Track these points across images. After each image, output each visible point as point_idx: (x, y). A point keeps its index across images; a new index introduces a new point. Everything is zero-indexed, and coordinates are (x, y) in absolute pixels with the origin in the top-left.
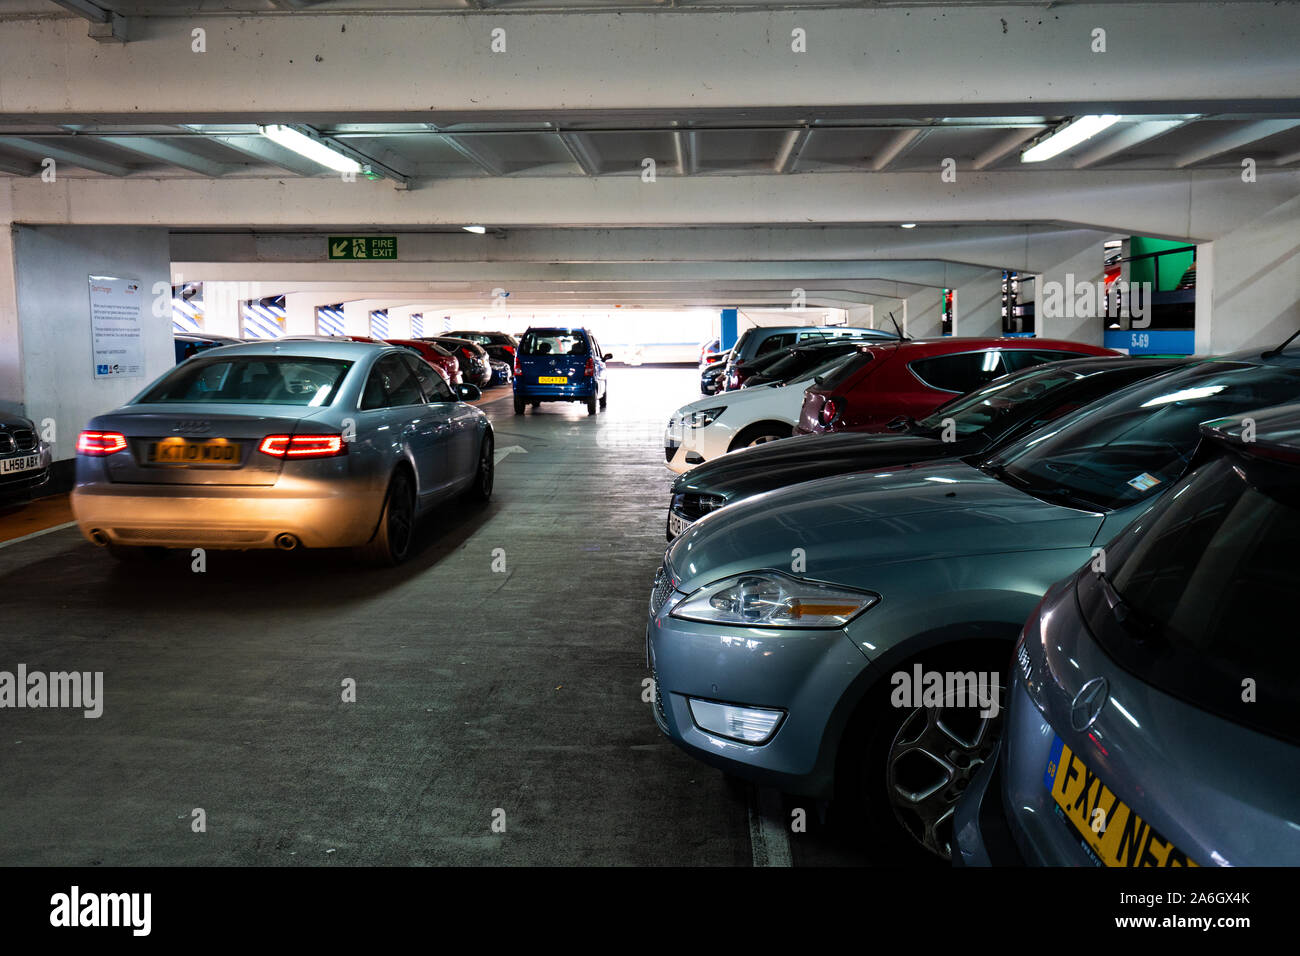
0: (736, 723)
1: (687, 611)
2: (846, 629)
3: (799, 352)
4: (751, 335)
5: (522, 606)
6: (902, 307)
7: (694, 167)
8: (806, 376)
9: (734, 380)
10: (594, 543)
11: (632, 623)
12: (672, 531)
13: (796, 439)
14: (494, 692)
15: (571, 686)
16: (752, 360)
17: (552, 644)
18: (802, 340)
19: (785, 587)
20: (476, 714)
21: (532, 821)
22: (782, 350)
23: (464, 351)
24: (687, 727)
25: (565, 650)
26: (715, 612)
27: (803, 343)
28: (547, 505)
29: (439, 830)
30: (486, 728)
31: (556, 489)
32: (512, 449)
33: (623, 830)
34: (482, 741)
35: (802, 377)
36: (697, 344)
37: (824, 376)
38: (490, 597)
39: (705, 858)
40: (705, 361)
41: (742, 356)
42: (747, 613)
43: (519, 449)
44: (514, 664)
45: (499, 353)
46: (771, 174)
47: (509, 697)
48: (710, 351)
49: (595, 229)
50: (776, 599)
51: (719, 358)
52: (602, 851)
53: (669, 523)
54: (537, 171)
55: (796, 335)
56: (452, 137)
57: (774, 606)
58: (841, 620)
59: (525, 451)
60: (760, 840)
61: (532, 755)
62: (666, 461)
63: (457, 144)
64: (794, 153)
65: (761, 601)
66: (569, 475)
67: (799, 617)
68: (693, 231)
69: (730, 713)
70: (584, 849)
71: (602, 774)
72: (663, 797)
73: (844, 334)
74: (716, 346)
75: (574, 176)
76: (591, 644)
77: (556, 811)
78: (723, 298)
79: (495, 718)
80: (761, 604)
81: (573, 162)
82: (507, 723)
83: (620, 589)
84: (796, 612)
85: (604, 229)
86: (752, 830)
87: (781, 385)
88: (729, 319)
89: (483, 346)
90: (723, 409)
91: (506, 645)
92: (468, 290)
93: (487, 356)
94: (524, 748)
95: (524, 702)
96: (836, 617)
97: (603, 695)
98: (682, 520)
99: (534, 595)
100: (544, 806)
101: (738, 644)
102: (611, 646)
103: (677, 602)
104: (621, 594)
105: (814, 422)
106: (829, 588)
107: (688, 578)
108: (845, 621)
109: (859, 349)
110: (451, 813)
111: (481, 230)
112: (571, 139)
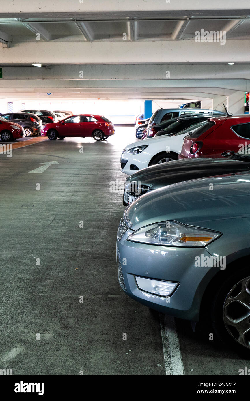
0: (156, 288)
1: (134, 238)
2: (206, 248)
3: (181, 120)
4: (158, 112)
5: (59, 233)
6: (226, 100)
7: (136, 37)
8: (184, 131)
9: (151, 133)
10: (90, 205)
11: (107, 241)
12: (125, 201)
13: (181, 160)
14: (48, 270)
15: (81, 268)
16: (159, 124)
17: (72, 249)
18: (182, 115)
19: (179, 228)
20: (41, 280)
21: (66, 327)
22: (172, 119)
23: (31, 118)
24: (135, 288)
25: (79, 252)
26: (147, 239)
27: (182, 116)
28: (69, 188)
29: (26, 330)
30: (45, 286)
31: (73, 180)
32: (53, 162)
33: (105, 332)
34: (44, 292)
35: (182, 132)
36: (134, 116)
37: (193, 131)
38: (45, 228)
39: (142, 345)
40: (137, 124)
41: (155, 122)
42: (162, 239)
43: (56, 163)
44: (56, 258)
45: (47, 120)
46: (170, 40)
47: (54, 273)
48: (139, 119)
49: (90, 65)
50: (175, 233)
51: (143, 122)
52: (97, 341)
53: (124, 197)
54: (65, 39)
55: (178, 112)
56: (28, 24)
57: (174, 237)
58: (204, 243)
59: (59, 164)
60: (166, 338)
61: (65, 298)
62: (121, 169)
63: (30, 27)
64: (181, 31)
65: (168, 234)
66: (78, 174)
67: (185, 242)
68: (134, 66)
69: (154, 283)
70: (89, 340)
71: (96, 307)
72: (123, 318)
73: (200, 112)
74: (142, 117)
75: (81, 41)
76: (90, 250)
77: (76, 323)
78: (146, 95)
79: (49, 282)
80: (168, 236)
81: (82, 35)
82: (54, 284)
83: (102, 225)
84: (184, 240)
85: (94, 65)
86: (162, 333)
87: (172, 135)
88: (148, 104)
89: (39, 116)
90: (147, 146)
91: (53, 250)
92: (33, 92)
93: (41, 121)
94: (62, 295)
95: (62, 275)
96: (201, 242)
97: (95, 273)
98: (130, 196)
99: (64, 228)
100: (71, 321)
101: (157, 253)
102: (98, 251)
103: (131, 234)
104: (102, 228)
105: (188, 152)
106: (199, 229)
107: (135, 223)
108: (206, 244)
109: (209, 120)
110: (31, 323)
111: (40, 66)
112: (81, 25)
